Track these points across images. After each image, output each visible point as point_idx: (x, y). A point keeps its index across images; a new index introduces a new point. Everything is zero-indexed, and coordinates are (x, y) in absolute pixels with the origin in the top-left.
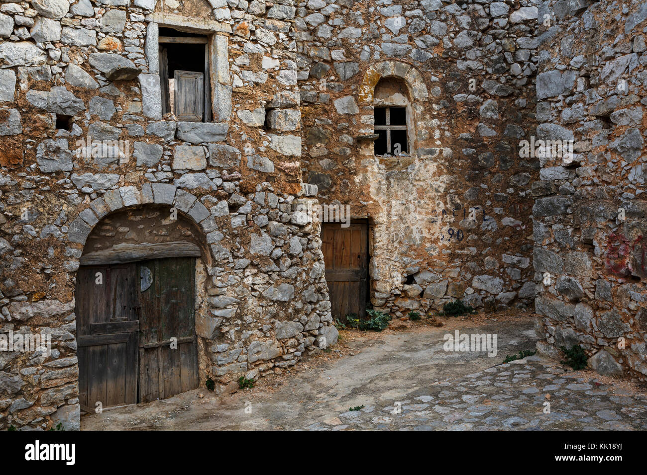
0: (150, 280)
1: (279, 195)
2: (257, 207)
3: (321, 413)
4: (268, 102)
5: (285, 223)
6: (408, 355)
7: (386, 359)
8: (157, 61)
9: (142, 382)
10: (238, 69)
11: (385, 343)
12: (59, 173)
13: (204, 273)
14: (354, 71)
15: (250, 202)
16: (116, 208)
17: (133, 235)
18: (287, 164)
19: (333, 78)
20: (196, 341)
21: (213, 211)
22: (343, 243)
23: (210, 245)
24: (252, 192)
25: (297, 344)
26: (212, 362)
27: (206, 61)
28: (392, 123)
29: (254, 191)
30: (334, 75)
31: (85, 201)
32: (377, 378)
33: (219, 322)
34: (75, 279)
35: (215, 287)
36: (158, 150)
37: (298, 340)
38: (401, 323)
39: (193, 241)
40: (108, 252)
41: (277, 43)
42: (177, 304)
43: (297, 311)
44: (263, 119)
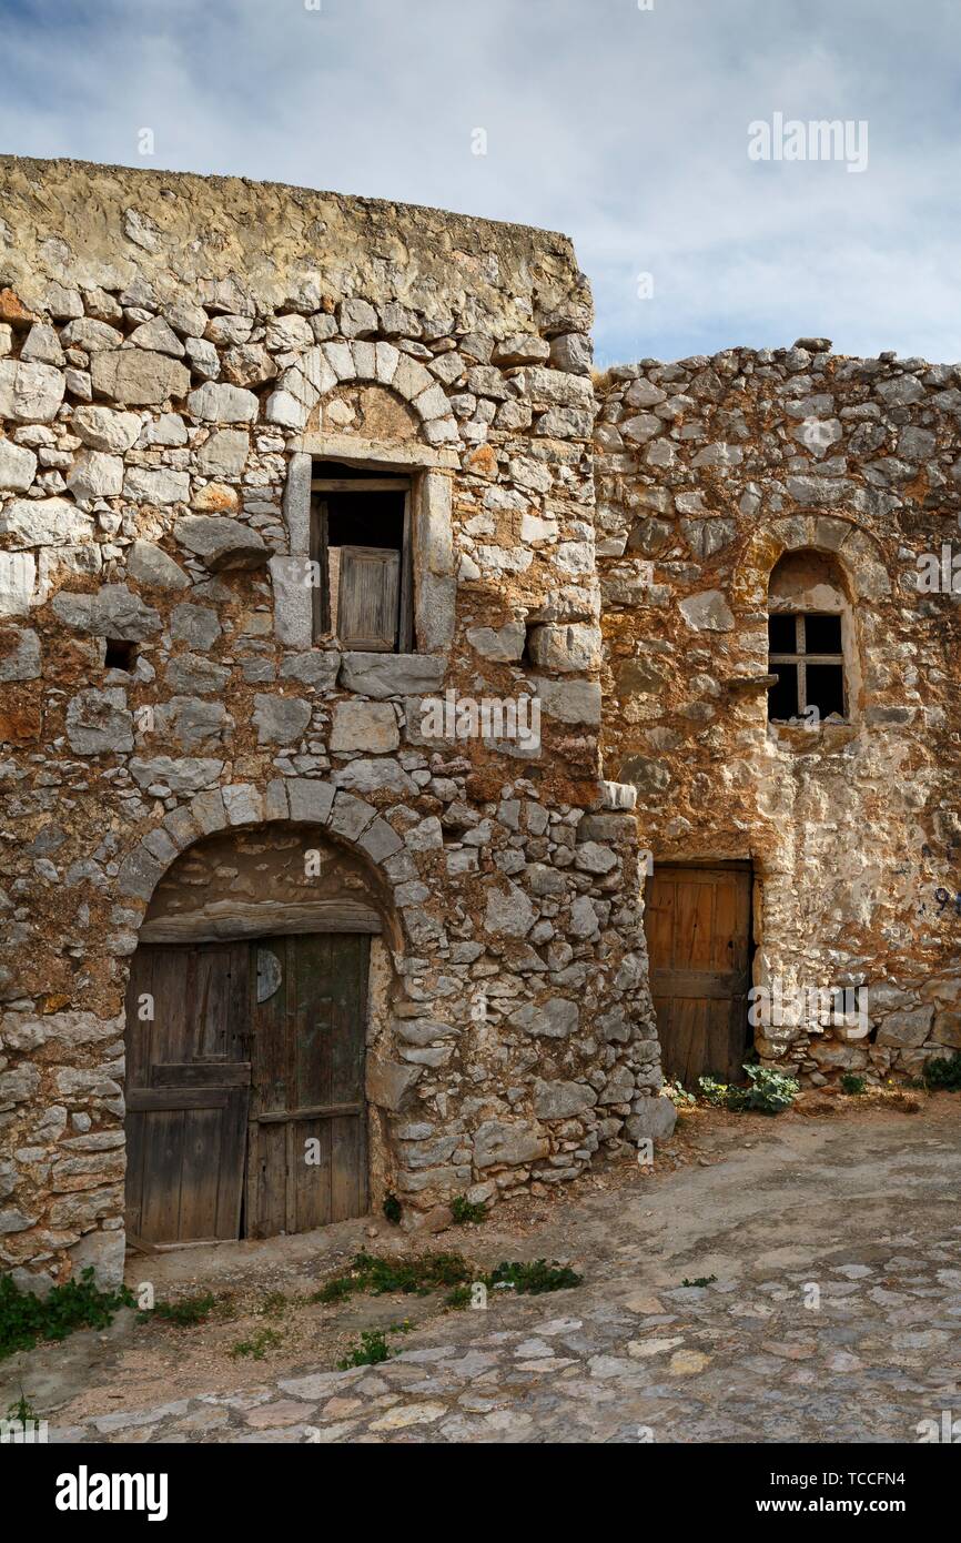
0: (275, 978)
1: (550, 807)
2: (502, 832)
3: (624, 1286)
4: (532, 611)
5: (561, 868)
6: (830, 1173)
7: (780, 1179)
8: (306, 530)
9: (252, 1193)
10: (469, 542)
11: (781, 1142)
12: (107, 756)
13: (386, 969)
14: (725, 537)
15: (487, 821)
16: (213, 829)
17: (245, 884)
18: (571, 742)
19: (677, 552)
20: (367, 1113)
21: (409, 840)
22: (696, 912)
23: (400, 910)
24: (492, 801)
25: (581, 1133)
26: (398, 1162)
27: (406, 526)
28: (810, 650)
29: (497, 798)
30: (682, 546)
31: (153, 814)
32: (753, 1219)
33: (416, 1075)
34: (127, 971)
35: (408, 999)
36: (301, 711)
37: (585, 1125)
38: (822, 1099)
39: (366, 899)
40: (195, 918)
41: (555, 486)
42: (329, 1032)
43: (584, 1061)
44: (521, 645)
